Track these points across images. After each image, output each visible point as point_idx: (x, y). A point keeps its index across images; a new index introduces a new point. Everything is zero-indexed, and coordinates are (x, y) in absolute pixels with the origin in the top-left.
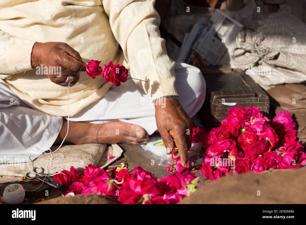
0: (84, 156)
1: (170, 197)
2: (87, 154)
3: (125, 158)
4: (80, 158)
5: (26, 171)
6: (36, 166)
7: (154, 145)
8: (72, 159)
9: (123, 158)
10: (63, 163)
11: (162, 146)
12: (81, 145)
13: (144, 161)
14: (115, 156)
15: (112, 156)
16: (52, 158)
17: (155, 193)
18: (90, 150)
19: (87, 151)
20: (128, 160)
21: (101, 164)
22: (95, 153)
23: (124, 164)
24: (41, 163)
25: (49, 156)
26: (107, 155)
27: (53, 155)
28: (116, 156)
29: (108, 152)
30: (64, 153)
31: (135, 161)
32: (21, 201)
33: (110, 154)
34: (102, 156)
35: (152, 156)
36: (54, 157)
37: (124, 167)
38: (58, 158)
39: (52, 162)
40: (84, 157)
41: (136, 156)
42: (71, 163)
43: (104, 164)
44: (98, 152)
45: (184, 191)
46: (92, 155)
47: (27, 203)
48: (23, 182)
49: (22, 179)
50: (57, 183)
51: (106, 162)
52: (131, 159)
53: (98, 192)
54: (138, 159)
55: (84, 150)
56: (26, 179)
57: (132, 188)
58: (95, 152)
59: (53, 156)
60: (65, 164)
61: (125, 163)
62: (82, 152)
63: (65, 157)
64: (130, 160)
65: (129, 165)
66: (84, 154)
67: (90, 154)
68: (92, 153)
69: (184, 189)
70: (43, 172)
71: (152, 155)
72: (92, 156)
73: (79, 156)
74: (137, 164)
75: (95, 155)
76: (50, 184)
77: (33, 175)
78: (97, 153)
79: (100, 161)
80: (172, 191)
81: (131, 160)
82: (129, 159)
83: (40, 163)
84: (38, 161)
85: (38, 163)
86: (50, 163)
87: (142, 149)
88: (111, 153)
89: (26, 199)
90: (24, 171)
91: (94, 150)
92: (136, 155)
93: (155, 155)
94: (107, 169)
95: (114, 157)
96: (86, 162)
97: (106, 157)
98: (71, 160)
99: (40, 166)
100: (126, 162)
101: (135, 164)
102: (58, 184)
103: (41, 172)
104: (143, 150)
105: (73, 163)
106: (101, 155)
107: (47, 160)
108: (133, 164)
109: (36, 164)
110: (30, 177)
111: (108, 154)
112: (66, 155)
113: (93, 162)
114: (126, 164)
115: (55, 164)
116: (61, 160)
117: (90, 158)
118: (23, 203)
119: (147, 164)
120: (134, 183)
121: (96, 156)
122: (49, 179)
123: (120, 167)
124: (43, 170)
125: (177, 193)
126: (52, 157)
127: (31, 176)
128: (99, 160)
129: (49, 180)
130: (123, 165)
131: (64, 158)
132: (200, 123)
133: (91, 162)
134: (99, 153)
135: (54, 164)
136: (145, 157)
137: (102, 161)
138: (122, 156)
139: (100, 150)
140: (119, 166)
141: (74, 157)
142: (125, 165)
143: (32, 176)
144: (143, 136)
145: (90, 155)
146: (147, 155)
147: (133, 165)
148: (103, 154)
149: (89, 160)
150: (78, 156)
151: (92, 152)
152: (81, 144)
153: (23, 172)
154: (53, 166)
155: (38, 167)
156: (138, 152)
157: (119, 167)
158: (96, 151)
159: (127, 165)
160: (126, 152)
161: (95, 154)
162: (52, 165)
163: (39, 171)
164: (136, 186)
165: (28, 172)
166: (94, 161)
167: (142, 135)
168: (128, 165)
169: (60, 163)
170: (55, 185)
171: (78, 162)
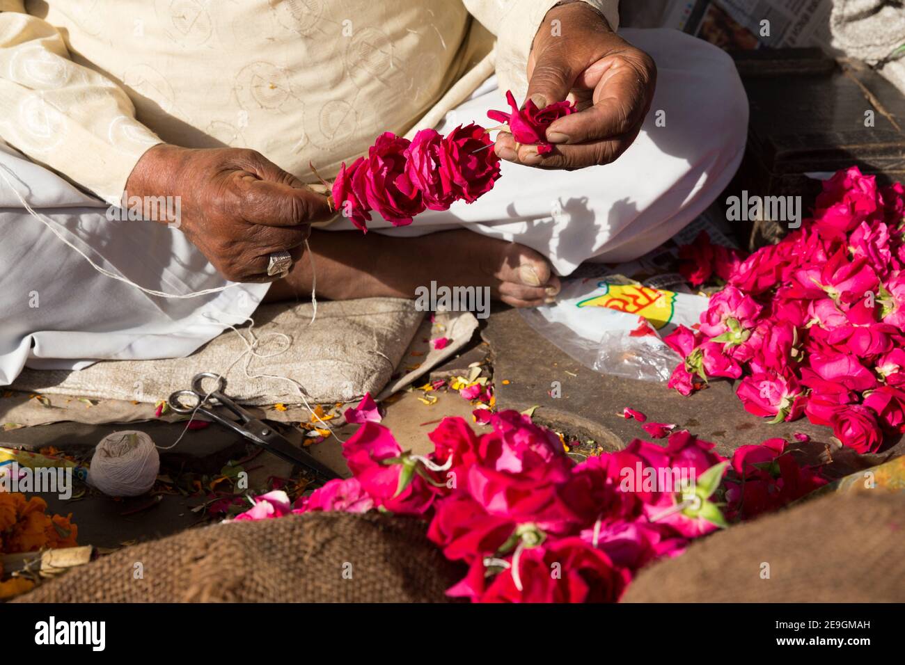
0: (353, 338)
1: (616, 533)
2: (363, 332)
3: (484, 345)
4: (339, 348)
5: (170, 385)
6: (202, 371)
7: (578, 305)
8: (315, 350)
9: (479, 346)
10: (286, 363)
11: (605, 309)
12: (350, 302)
13: (544, 358)
14: (454, 339)
15: (445, 339)
16: (255, 345)
17: (561, 521)
18: (377, 320)
19: (364, 322)
20: (494, 353)
21: (409, 367)
22: (389, 329)
23: (480, 366)
24: (216, 362)
25: (245, 340)
26: (431, 334)
27: (256, 335)
28: (458, 340)
29: (434, 324)
30: (289, 330)
31: (515, 356)
32: (145, 486)
33: (437, 332)
34: (414, 339)
35: (570, 340)
36: (258, 343)
37: (480, 376)
38: (271, 347)
39: (250, 360)
40: (352, 342)
41: (518, 339)
42: (311, 362)
43: (418, 365)
44: (400, 327)
45: (668, 511)
46: (379, 335)
47: (166, 489)
48: (158, 420)
49: (157, 411)
50: (263, 429)
51: (424, 360)
52: (502, 349)
53: (362, 498)
54: (524, 350)
55: (357, 319)
56: (169, 411)
57: (479, 497)
58: (392, 327)
59: (256, 338)
60: (293, 364)
61: (484, 363)
62: (348, 327)
63: (291, 344)
64: (499, 353)
65: (495, 370)
66: (353, 332)
67: (374, 335)
68: (381, 329)
69: (670, 504)
70: (222, 390)
71: (572, 338)
72: (379, 341)
73: (336, 341)
74: (522, 367)
75: (390, 336)
76: (244, 431)
77: (190, 400)
78: (397, 328)
79: (406, 353)
80: (623, 512)
81: (504, 356)
82: (494, 351)
83: (214, 360)
84: (208, 355)
85: (208, 360)
86: (246, 361)
87: (538, 319)
88: (442, 328)
89: (166, 479)
90: (165, 385)
91: (388, 320)
92: (520, 336)
93: (581, 339)
94: (427, 382)
95: (451, 341)
96: (360, 361)
97: (426, 341)
98: (312, 351)
99: (214, 372)
100: (487, 359)
101: (514, 369)
102: (267, 431)
103: (215, 392)
104: (544, 321)
105: (318, 364)
106: (409, 337)
107: (237, 352)
108: (508, 367)
109: (201, 365)
110: (180, 406)
111: (433, 330)
112: (296, 338)
113: (381, 359)
114: (486, 367)
115: (260, 365)
116: (280, 354)
117: (371, 345)
118: (153, 491)
119: (553, 370)
120: (484, 481)
121: (393, 340)
122: (239, 415)
123: (466, 377)
124: (223, 382)
125: (642, 519)
126: (251, 342)
127: (184, 404)
128: (403, 351)
129: (239, 418)
130: (476, 368)
131: (288, 346)
132: (727, 235)
133: (374, 361)
134: (403, 328)
135: (258, 366)
136: (548, 344)
137: (413, 354)
138: (476, 339)
139: (406, 321)
140: (465, 374)
141: (320, 342)
142: (484, 369)
143: (189, 404)
144: (541, 281)
145: (372, 335)
146: (556, 337)
147: (507, 370)
148: (418, 332)
149: (370, 352)
150: (333, 340)
151: (380, 326)
152: (351, 298)
153: (161, 390)
154: (255, 370)
155: (206, 374)
156: (528, 328)
157: (463, 376)
158: (393, 323)
159: (487, 371)
160: (488, 327)
161: (389, 333)
162: (249, 369)
163: (210, 387)
164: (490, 493)
165: (177, 390)
166: (384, 356)
167: (537, 278)
168: (492, 371)
169: (275, 363)
170: (258, 434)
171: (332, 359)
